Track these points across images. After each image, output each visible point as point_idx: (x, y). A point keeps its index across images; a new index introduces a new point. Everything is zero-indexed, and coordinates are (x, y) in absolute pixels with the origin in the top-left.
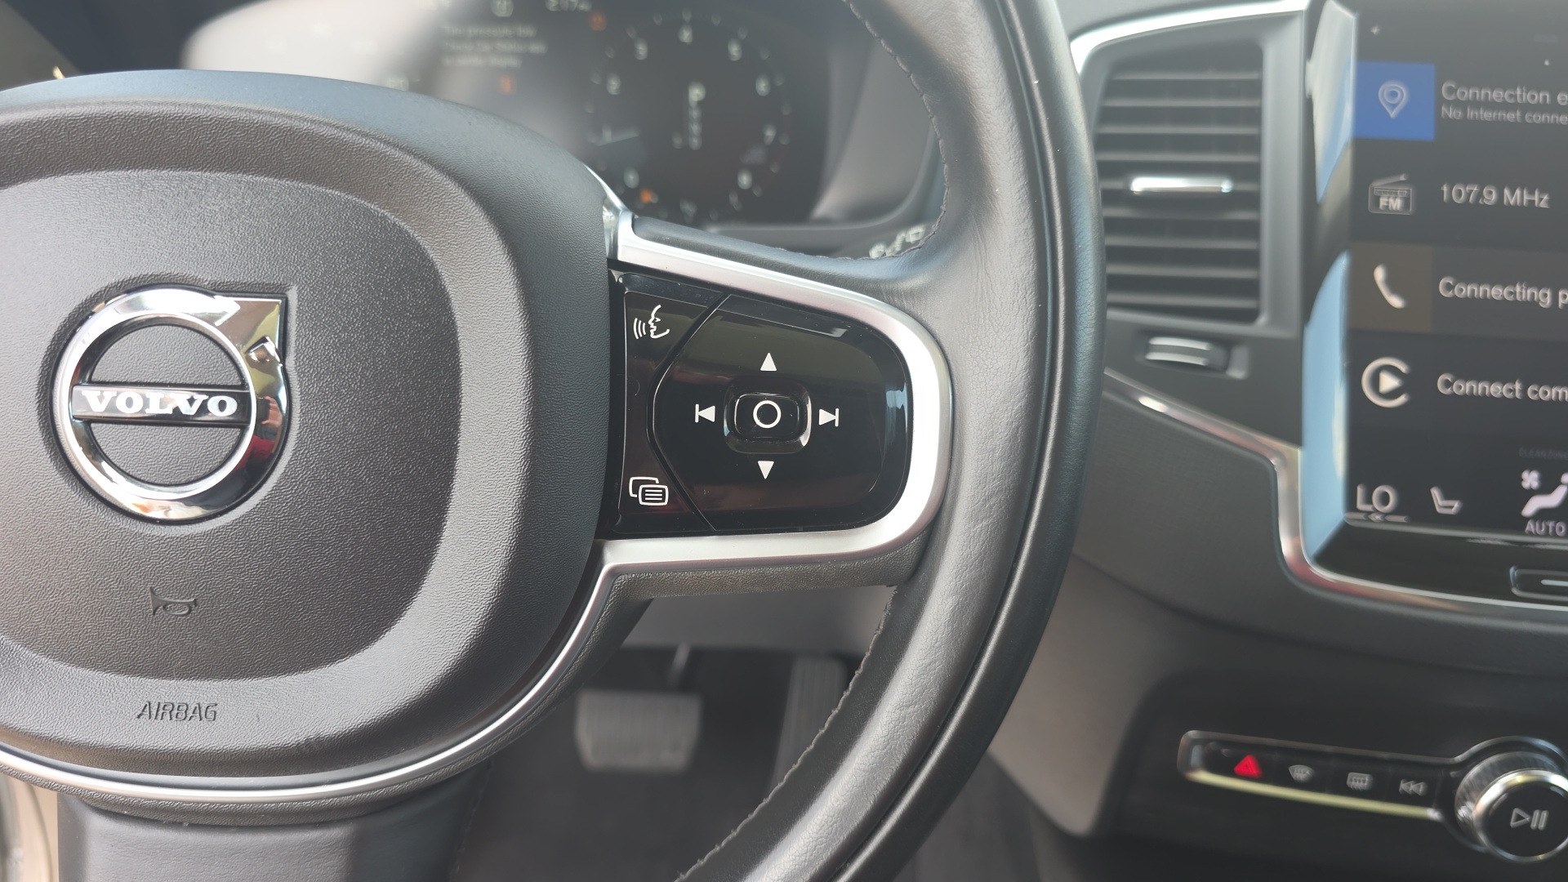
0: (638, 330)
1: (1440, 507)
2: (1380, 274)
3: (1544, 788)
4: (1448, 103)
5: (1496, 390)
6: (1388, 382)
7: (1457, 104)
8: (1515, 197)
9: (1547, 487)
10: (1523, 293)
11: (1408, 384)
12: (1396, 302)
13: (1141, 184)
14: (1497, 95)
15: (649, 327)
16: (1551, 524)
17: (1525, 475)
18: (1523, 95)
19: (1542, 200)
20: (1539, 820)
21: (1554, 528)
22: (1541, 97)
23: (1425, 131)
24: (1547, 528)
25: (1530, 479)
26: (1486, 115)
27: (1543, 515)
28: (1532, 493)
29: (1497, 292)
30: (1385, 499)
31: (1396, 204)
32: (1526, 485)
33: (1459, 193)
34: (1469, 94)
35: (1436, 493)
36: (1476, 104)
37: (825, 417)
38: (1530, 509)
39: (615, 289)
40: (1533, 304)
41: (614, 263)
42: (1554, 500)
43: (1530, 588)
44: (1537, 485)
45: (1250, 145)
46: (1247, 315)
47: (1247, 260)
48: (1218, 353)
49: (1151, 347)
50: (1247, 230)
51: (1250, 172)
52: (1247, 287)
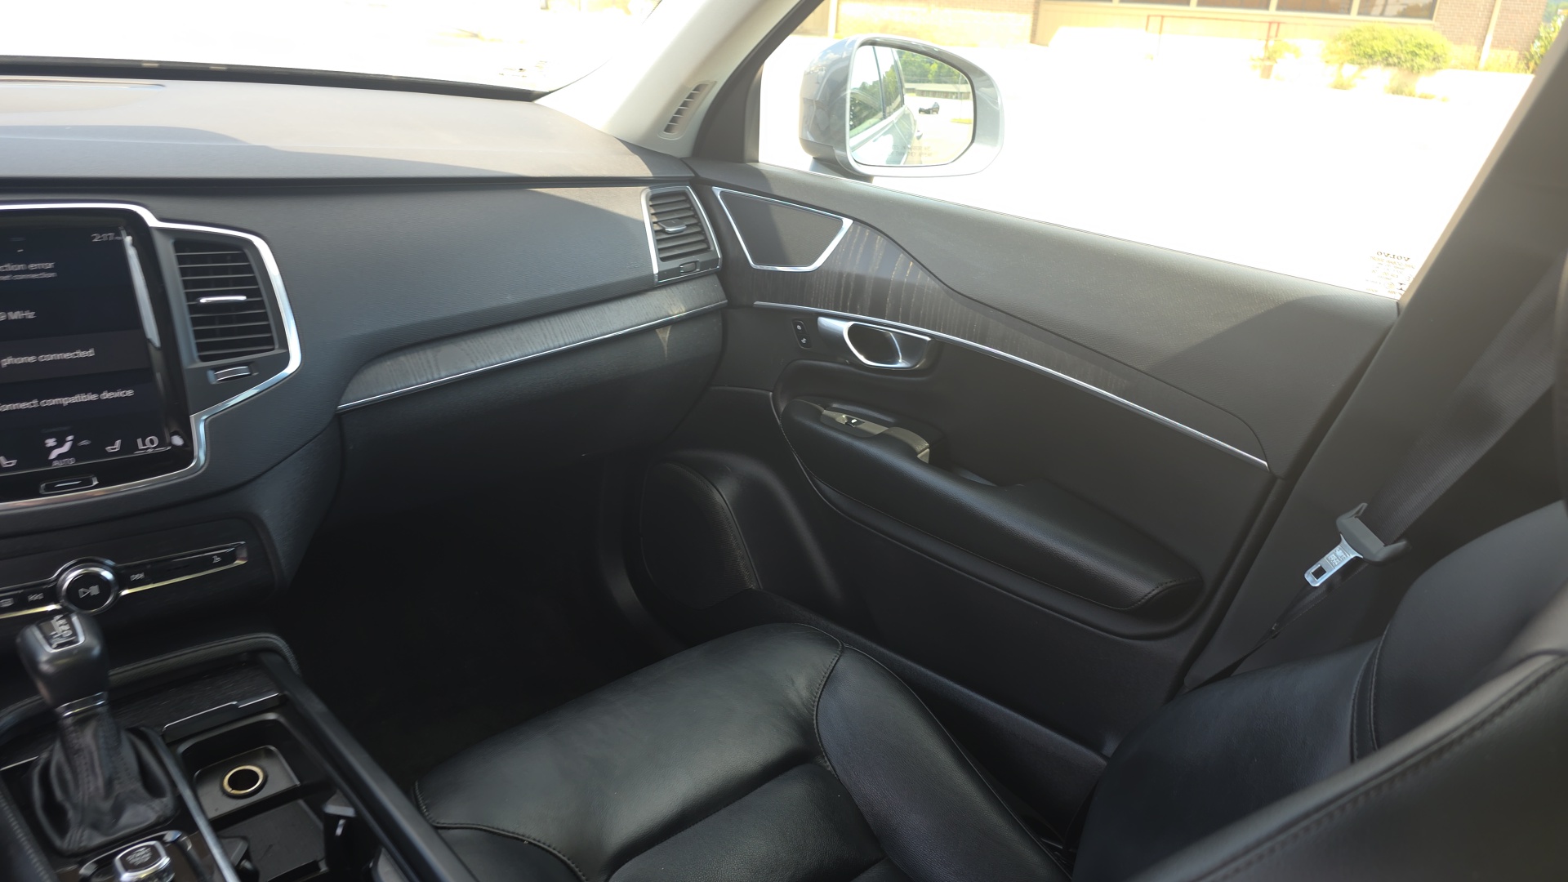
1: (7, 464)
3: (98, 576)
5: (23, 405)
8: (15, 315)
9: (60, 444)
16: (66, 459)
17: (48, 441)
18: (9, 267)
19: (30, 315)
20: (94, 590)
21: (67, 461)
22: (20, 267)
24: (63, 461)
25: (51, 442)
27: (60, 457)
28: (53, 448)
32: (49, 445)
38: (54, 454)
42: (66, 448)
43: (51, 489)
44: (55, 444)
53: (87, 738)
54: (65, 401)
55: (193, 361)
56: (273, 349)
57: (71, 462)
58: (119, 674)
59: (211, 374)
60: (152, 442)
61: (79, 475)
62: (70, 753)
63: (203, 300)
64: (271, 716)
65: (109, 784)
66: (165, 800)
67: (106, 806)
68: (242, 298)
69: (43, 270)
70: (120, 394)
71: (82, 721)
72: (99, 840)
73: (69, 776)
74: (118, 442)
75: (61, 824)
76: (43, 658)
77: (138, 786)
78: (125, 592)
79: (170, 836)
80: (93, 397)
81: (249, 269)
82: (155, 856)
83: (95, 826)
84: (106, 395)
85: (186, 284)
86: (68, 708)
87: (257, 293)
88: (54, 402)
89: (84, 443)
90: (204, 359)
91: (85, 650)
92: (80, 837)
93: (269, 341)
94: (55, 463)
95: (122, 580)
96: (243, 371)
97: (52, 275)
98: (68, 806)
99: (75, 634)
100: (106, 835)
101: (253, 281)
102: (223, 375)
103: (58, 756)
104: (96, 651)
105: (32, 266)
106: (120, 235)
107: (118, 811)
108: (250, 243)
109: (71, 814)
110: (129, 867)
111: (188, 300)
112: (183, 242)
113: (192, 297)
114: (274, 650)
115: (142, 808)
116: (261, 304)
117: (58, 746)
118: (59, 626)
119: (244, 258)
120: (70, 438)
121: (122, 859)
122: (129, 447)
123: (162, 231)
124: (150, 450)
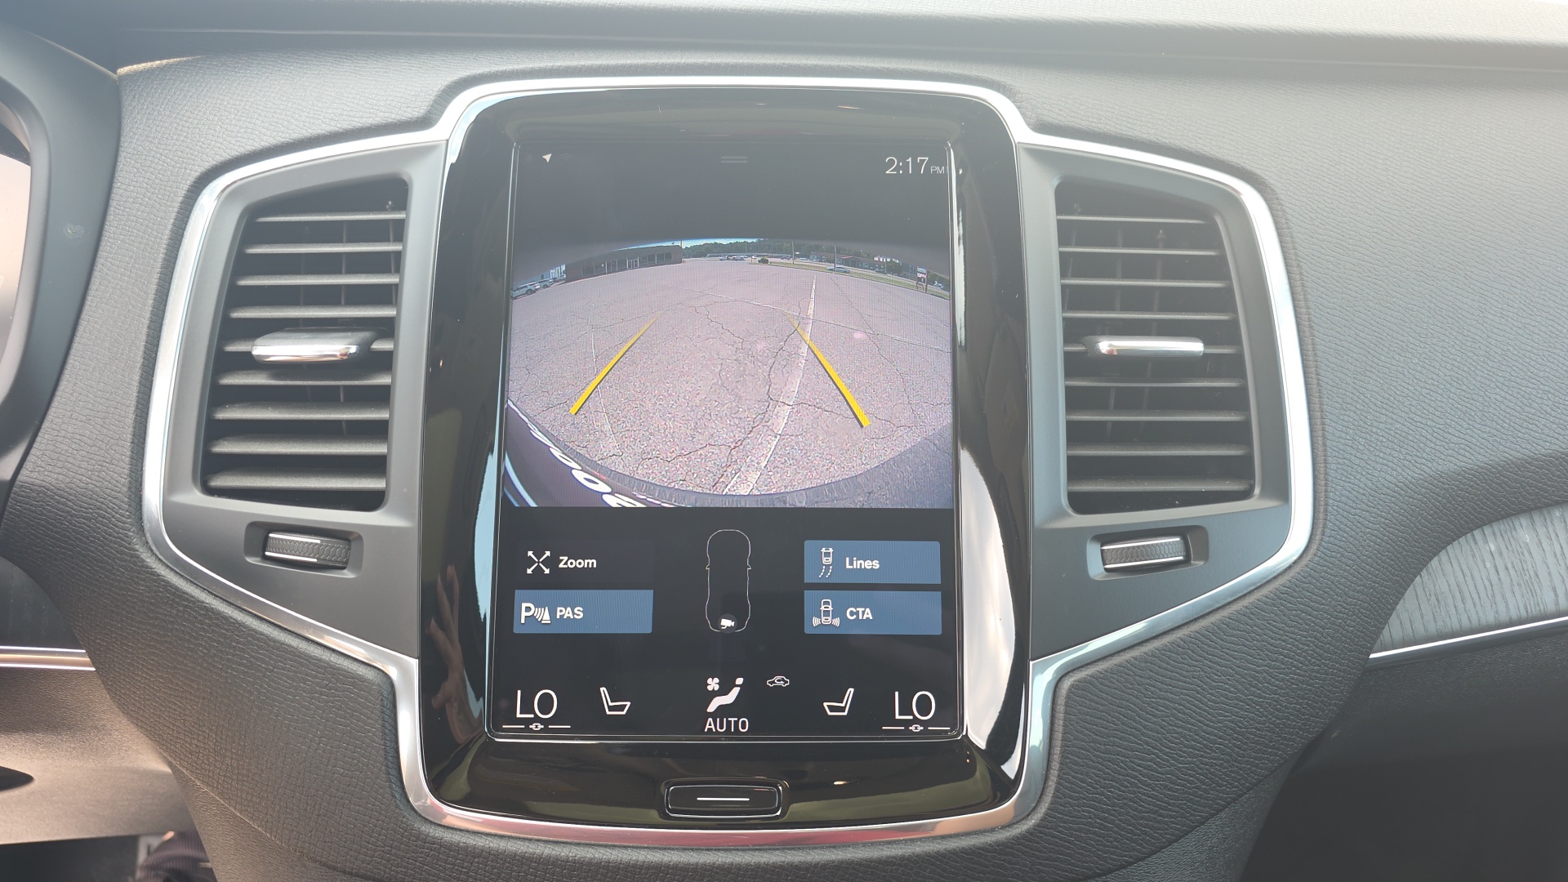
1: (611, 709)
9: (725, 688)
16: (733, 720)
21: (736, 723)
24: (729, 723)
27: (723, 711)
28: (714, 694)
30: (546, 703)
35: (604, 691)
44: (718, 684)
45: (388, 296)
46: (371, 501)
47: (379, 430)
48: (336, 548)
49: (265, 544)
50: (382, 397)
51: (387, 328)
52: (376, 466)
55: (1059, 509)
56: (1245, 495)
57: (742, 734)
59: (1093, 551)
60: (923, 704)
61: (755, 778)
63: (1105, 345)
68: (1195, 347)
74: (849, 692)
85: (1072, 298)
87: (1234, 333)
89: (778, 681)
90: (1081, 503)
93: (1240, 469)
94: (710, 724)
96: (1171, 548)
101: (1223, 300)
102: (1124, 555)
106: (943, 161)
108: (1233, 201)
111: (1067, 340)
112: (1078, 187)
113: (1075, 331)
116: (1234, 365)
119: (1209, 235)
122: (871, 712)
123: (1041, 155)
124: (916, 728)
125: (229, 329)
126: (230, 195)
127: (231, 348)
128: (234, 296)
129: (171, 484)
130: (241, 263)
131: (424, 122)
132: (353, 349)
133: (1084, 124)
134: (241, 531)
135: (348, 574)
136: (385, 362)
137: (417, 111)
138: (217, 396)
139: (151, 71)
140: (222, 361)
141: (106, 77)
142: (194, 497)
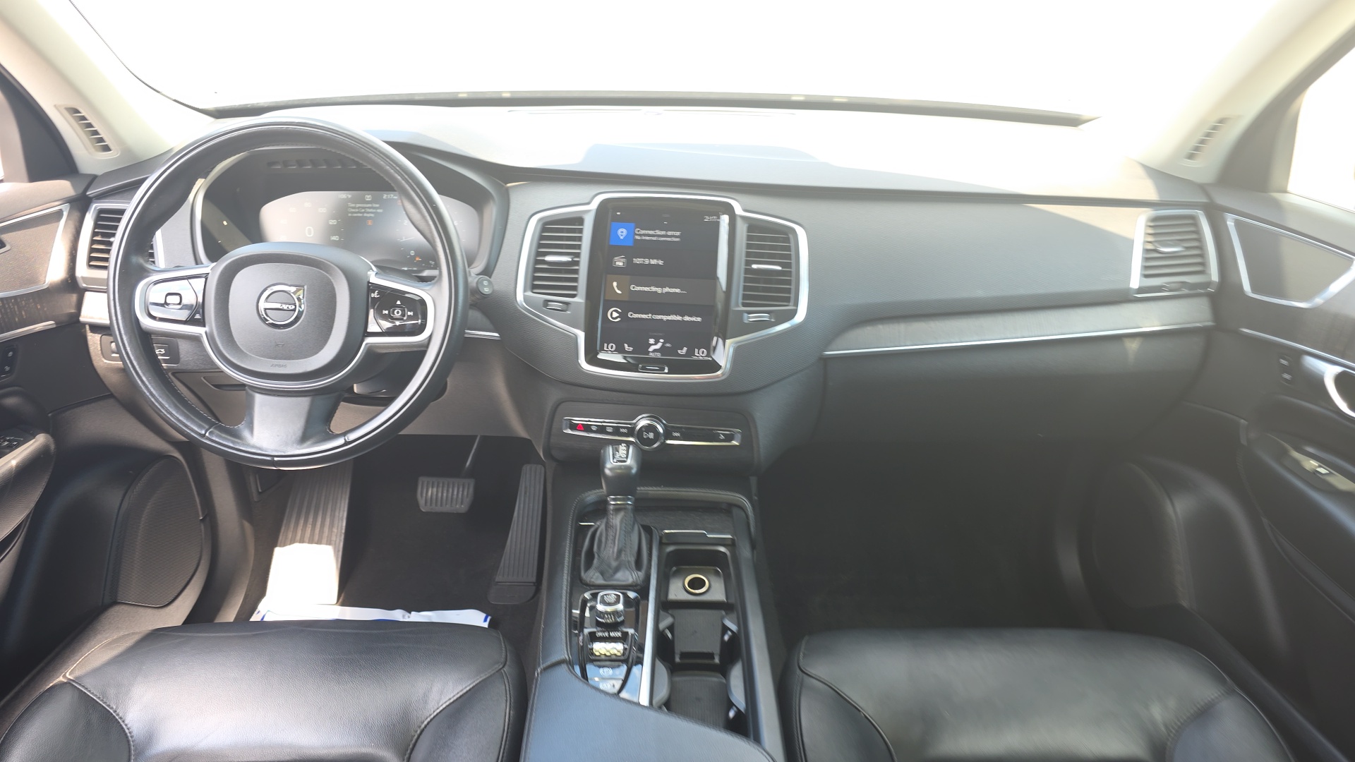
0: (373, 295)
1: (627, 349)
2: (615, 284)
3: (655, 428)
4: (637, 235)
5: (644, 316)
6: (615, 315)
7: (640, 235)
8: (654, 262)
9: (655, 344)
10: (653, 289)
11: (621, 315)
12: (619, 292)
13: (548, 258)
14: (651, 232)
15: (375, 295)
16: (657, 353)
17: (650, 340)
18: (658, 232)
19: (661, 262)
20: (651, 436)
22: (663, 233)
23: (630, 243)
24: (655, 354)
25: (652, 341)
26: (648, 238)
27: (655, 351)
28: (653, 345)
29: (646, 289)
30: (612, 347)
31: (621, 264)
32: (650, 343)
33: (638, 261)
34: (643, 232)
35: (626, 345)
36: (645, 235)
37: (409, 313)
38: (651, 349)
39: (369, 287)
40: (656, 292)
41: (369, 282)
42: (658, 346)
43: (644, 370)
44: (653, 343)
45: (579, 247)
46: (574, 296)
47: (575, 280)
48: (565, 306)
49: (547, 305)
50: (576, 272)
51: (578, 255)
52: (575, 288)
53: (617, 520)
54: (665, 318)
55: (738, 306)
56: (788, 305)
57: (659, 355)
58: (642, 490)
59: (746, 315)
60: (703, 352)
61: (659, 364)
62: (608, 526)
63: (754, 266)
64: (722, 549)
65: (620, 552)
66: (639, 573)
67: (614, 564)
68: (779, 268)
69: (674, 236)
70: (694, 319)
71: (618, 509)
72: (601, 581)
73: (604, 539)
74: (685, 349)
75: (589, 564)
76: (608, 465)
77: (632, 560)
78: (669, 442)
79: (632, 595)
80: (679, 318)
81: (788, 248)
82: (617, 601)
83: (602, 574)
84: (687, 318)
85: (748, 254)
86: (614, 500)
87: (789, 265)
88: (659, 317)
89: (668, 345)
90: (744, 305)
91: (629, 468)
92: (593, 576)
93: (788, 300)
94: (651, 354)
95: (668, 435)
96: (765, 317)
97: (678, 239)
98: (596, 556)
99: (627, 457)
100: (605, 580)
101: (789, 257)
102: (753, 318)
103: (603, 527)
104: (634, 471)
105: (670, 233)
106: (720, 219)
107: (617, 570)
108: (794, 231)
109: (595, 561)
110: (604, 602)
111: (746, 265)
112: (753, 226)
113: (748, 263)
114: (742, 508)
115: (627, 573)
116: (789, 274)
117: (605, 520)
118: (622, 448)
119: (788, 240)
120: (662, 341)
121: (602, 597)
122: (690, 353)
123: (743, 218)
124: (701, 358)
125: (539, 254)
126: (540, 220)
127: (538, 258)
128: (540, 246)
129: (525, 291)
130: (542, 238)
131: (588, 203)
132: (570, 260)
133: (759, 211)
134: (542, 303)
135: (569, 312)
136: (577, 263)
137: (587, 201)
138: (536, 270)
139: (516, 186)
140: (537, 262)
141: (503, 186)
142: (529, 294)
